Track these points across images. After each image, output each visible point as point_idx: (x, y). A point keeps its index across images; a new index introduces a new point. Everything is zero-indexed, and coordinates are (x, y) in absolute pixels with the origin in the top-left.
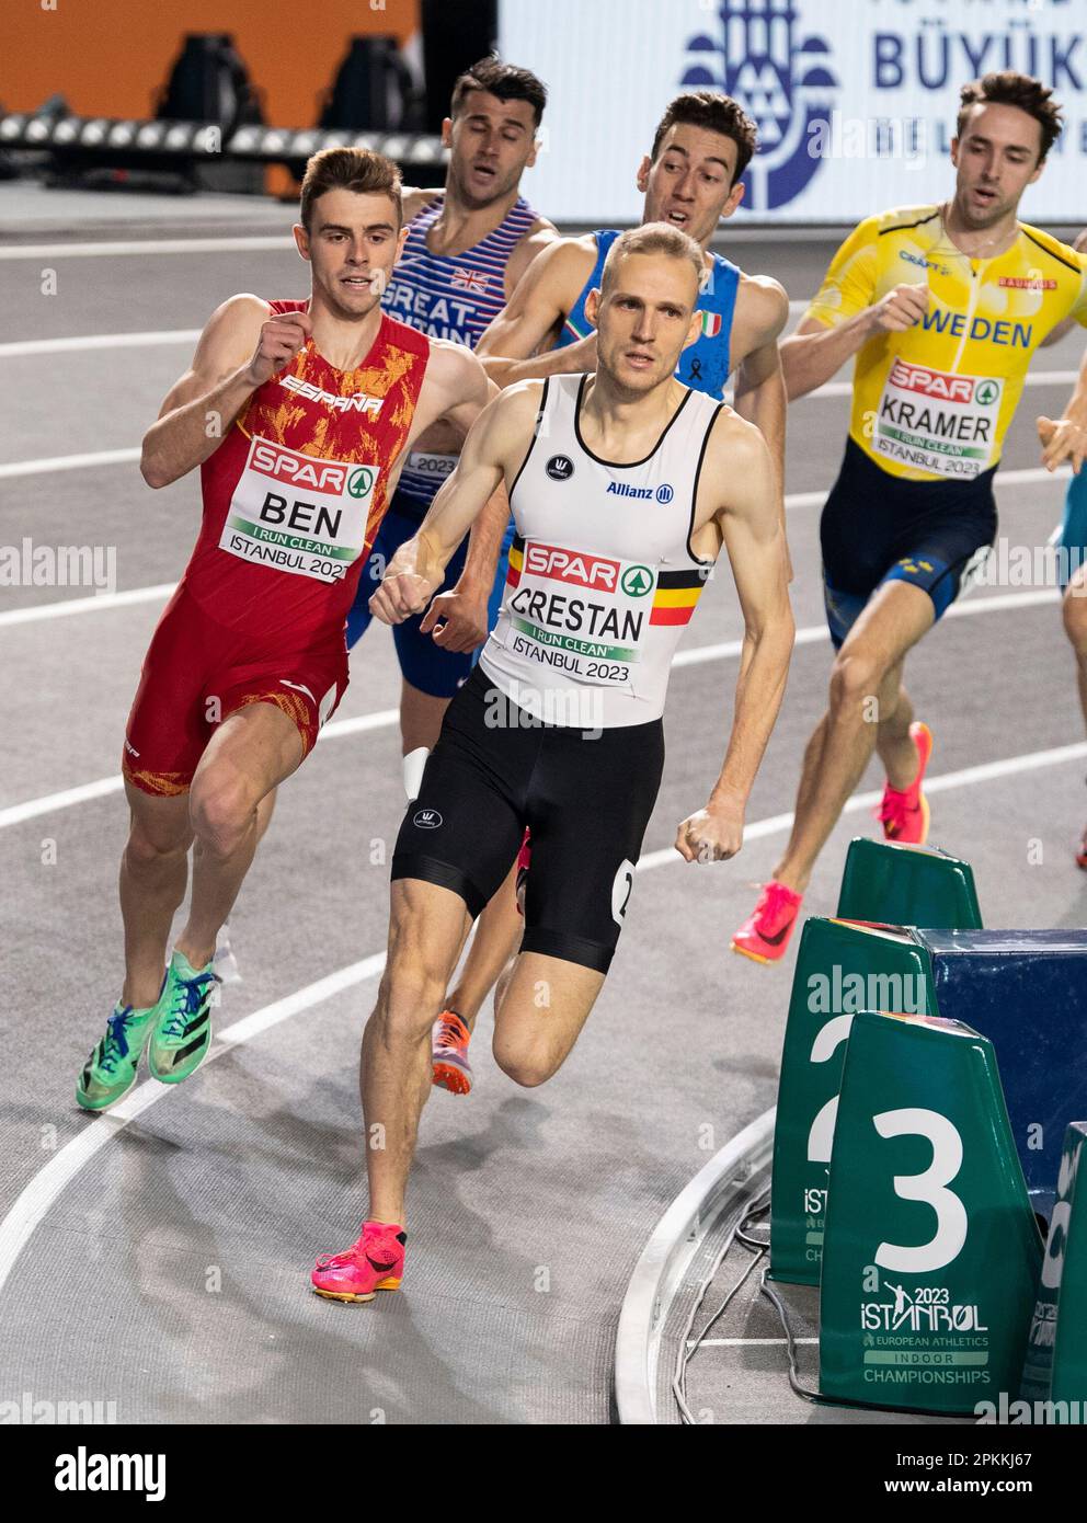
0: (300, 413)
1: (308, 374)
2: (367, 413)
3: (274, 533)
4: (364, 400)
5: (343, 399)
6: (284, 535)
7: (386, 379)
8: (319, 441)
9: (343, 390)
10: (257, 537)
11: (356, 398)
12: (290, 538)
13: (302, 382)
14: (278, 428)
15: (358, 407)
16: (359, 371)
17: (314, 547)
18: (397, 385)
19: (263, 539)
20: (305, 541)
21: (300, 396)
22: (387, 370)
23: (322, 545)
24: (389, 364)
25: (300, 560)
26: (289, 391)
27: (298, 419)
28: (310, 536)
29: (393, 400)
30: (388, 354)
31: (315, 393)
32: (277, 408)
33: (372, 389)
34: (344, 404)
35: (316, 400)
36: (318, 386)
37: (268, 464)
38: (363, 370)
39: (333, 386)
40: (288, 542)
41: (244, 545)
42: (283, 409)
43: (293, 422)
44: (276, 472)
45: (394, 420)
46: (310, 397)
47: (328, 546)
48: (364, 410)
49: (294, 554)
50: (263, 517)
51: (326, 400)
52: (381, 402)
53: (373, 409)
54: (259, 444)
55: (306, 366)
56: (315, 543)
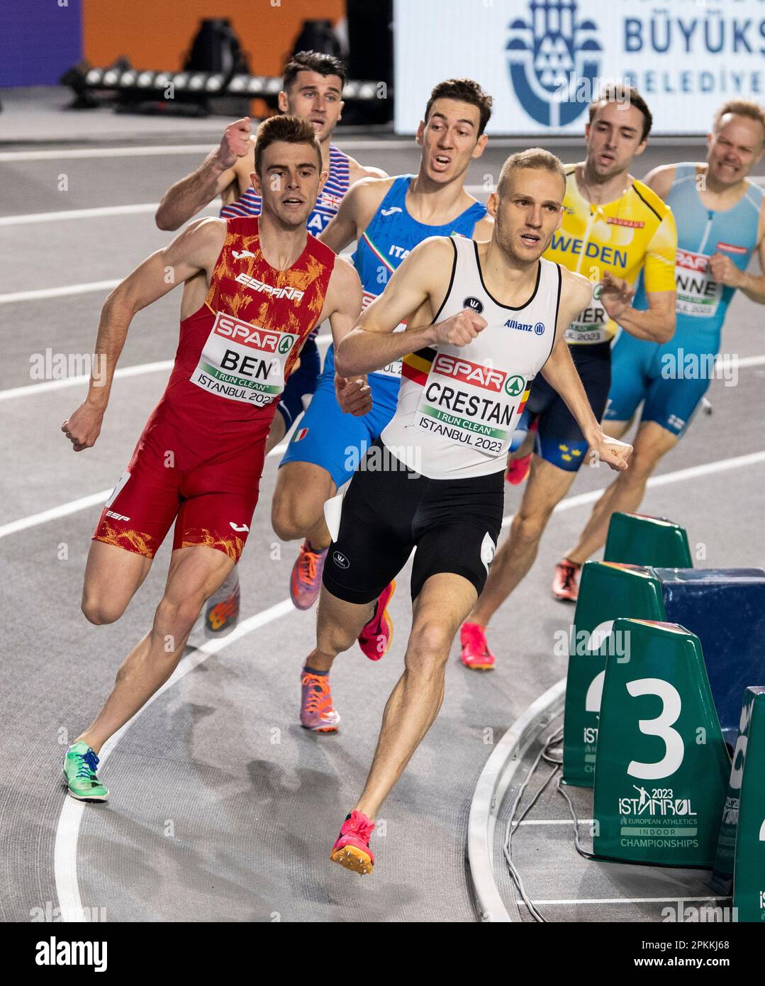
0: (249, 299)
1: (255, 272)
2: (294, 300)
3: (229, 376)
4: (292, 291)
5: (278, 289)
6: (235, 378)
7: (307, 278)
8: (262, 318)
9: (278, 284)
10: (217, 378)
11: (287, 290)
12: (239, 379)
13: (251, 278)
14: (234, 309)
15: (288, 296)
16: (290, 271)
17: (253, 386)
18: (313, 283)
19: (221, 379)
20: (248, 382)
21: (249, 288)
22: (308, 272)
23: (259, 385)
24: (310, 268)
25: (243, 393)
26: (242, 284)
27: (247, 303)
28: (253, 379)
29: (310, 293)
30: (309, 262)
31: (259, 286)
32: (233, 296)
33: (299, 284)
34: (279, 293)
35: (260, 291)
36: (261, 281)
37: (228, 331)
38: (292, 270)
39: (271, 281)
40: (238, 382)
41: (208, 381)
42: (237, 296)
43: (244, 305)
44: (234, 336)
45: (310, 306)
46: (256, 289)
47: (263, 386)
48: (292, 299)
49: (240, 389)
50: (223, 365)
51: (267, 290)
52: (302, 294)
53: (298, 298)
54: (221, 317)
55: (254, 267)
56: (255, 383)
